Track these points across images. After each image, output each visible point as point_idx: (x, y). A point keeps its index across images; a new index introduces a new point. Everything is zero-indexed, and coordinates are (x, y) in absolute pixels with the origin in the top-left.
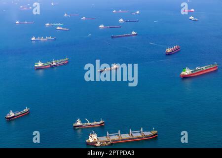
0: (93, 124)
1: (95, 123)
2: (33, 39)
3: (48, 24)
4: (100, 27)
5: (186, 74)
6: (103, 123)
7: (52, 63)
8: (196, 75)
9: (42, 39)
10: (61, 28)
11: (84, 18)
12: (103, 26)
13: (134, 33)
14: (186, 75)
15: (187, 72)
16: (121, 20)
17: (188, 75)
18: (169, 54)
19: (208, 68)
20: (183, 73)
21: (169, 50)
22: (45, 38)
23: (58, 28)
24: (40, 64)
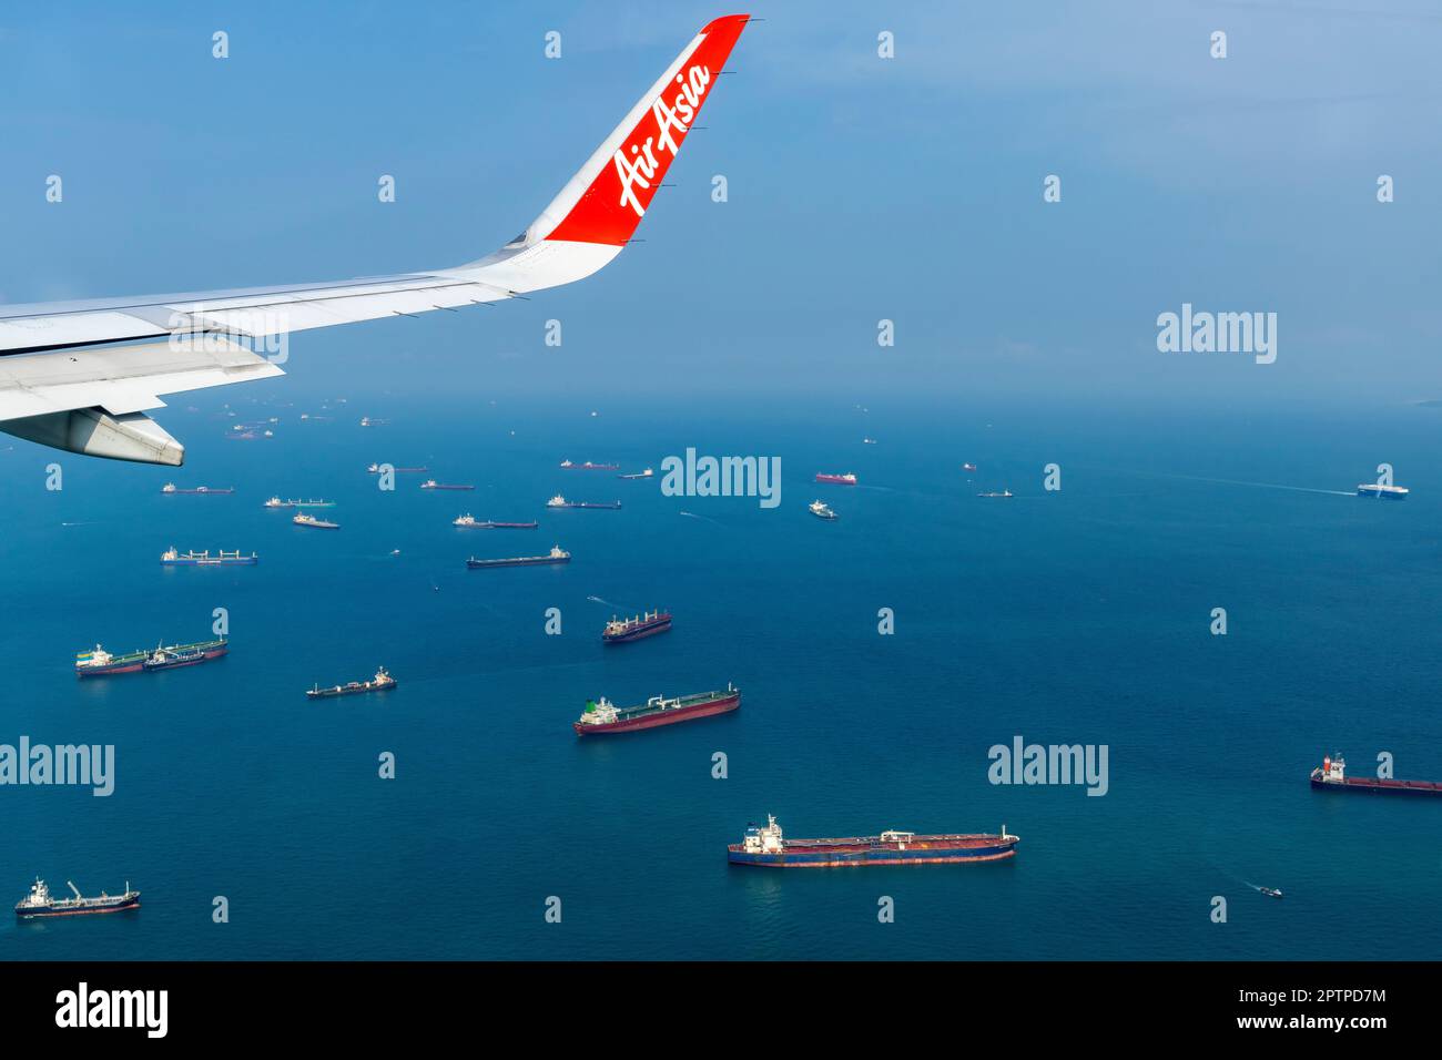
0: (97, 901)
1: (105, 898)
2: (170, 556)
3: (275, 502)
4: (460, 521)
5: (597, 722)
6: (134, 900)
7: (151, 657)
8: (637, 726)
9: (204, 559)
10: (312, 521)
11: (432, 484)
12: (470, 520)
13: (557, 553)
14: (595, 727)
15: (602, 714)
16: (558, 501)
17: (604, 726)
18: (616, 642)
19: (691, 705)
20: (586, 718)
21: (617, 627)
22: (214, 554)
23: (301, 519)
24: (99, 658)
